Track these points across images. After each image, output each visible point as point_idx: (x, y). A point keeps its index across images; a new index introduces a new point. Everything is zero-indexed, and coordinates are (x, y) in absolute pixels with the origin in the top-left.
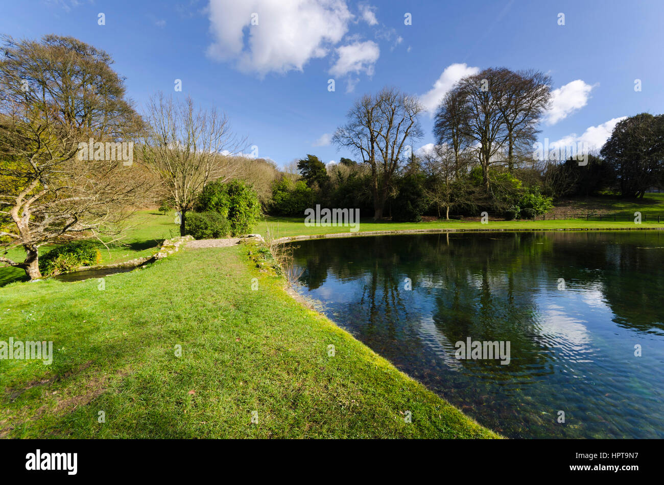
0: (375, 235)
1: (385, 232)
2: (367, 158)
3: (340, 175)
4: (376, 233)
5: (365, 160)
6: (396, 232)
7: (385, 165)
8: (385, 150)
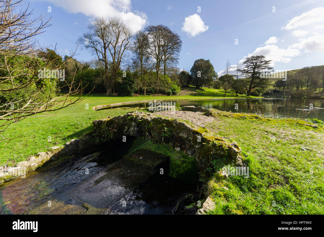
0: (131, 103)
1: (135, 101)
2: (101, 57)
3: (76, 66)
4: (132, 103)
5: (100, 59)
6: (140, 102)
7: (113, 63)
8: (114, 54)
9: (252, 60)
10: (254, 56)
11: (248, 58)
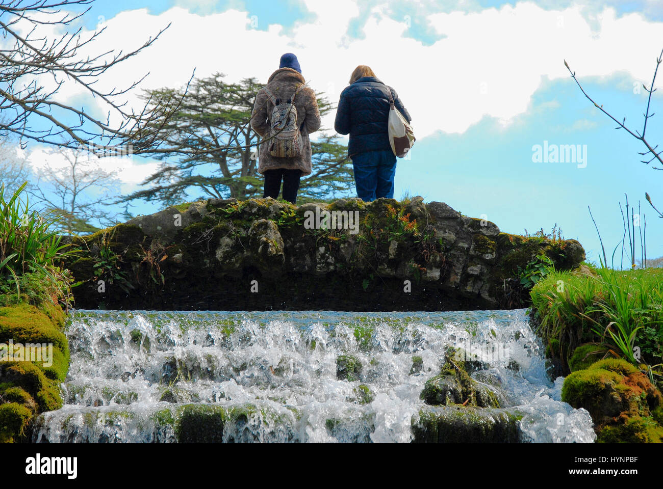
10: (228, 81)
11: (165, 96)
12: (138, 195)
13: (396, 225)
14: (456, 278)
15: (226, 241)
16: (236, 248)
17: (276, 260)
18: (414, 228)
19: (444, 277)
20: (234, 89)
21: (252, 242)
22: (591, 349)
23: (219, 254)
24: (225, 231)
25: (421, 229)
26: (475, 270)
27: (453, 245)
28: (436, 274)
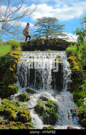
9: (44, 22)
11: (39, 19)
12: (36, 31)
13: (56, 41)
14: (62, 46)
15: (38, 43)
16: (40, 43)
17: (44, 45)
18: (58, 41)
19: (61, 46)
20: (47, 18)
21: (41, 43)
22: (71, 55)
23: (38, 44)
24: (38, 42)
25: (59, 41)
26: (64, 45)
27: (62, 43)
28: (60, 46)
